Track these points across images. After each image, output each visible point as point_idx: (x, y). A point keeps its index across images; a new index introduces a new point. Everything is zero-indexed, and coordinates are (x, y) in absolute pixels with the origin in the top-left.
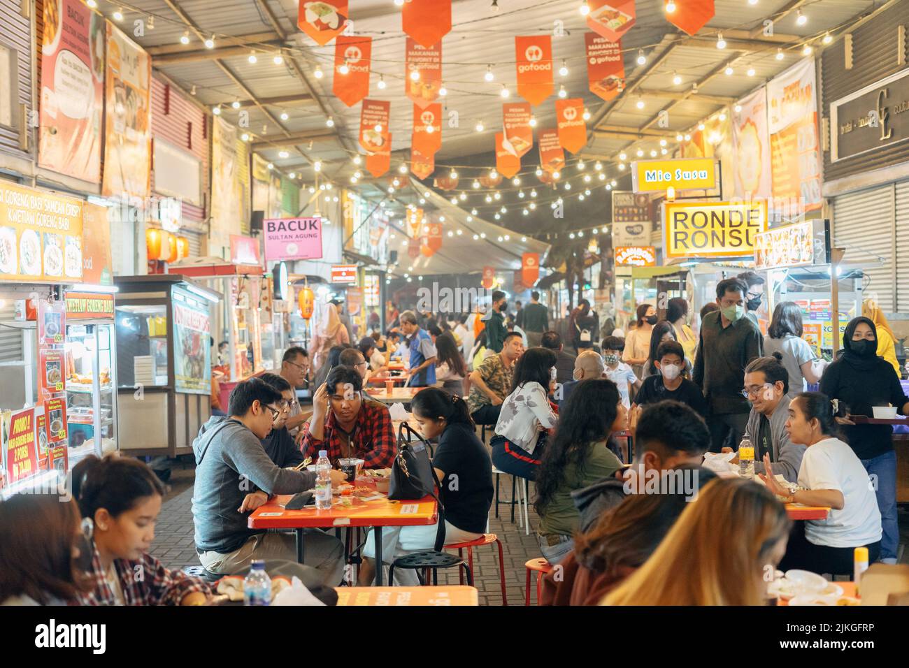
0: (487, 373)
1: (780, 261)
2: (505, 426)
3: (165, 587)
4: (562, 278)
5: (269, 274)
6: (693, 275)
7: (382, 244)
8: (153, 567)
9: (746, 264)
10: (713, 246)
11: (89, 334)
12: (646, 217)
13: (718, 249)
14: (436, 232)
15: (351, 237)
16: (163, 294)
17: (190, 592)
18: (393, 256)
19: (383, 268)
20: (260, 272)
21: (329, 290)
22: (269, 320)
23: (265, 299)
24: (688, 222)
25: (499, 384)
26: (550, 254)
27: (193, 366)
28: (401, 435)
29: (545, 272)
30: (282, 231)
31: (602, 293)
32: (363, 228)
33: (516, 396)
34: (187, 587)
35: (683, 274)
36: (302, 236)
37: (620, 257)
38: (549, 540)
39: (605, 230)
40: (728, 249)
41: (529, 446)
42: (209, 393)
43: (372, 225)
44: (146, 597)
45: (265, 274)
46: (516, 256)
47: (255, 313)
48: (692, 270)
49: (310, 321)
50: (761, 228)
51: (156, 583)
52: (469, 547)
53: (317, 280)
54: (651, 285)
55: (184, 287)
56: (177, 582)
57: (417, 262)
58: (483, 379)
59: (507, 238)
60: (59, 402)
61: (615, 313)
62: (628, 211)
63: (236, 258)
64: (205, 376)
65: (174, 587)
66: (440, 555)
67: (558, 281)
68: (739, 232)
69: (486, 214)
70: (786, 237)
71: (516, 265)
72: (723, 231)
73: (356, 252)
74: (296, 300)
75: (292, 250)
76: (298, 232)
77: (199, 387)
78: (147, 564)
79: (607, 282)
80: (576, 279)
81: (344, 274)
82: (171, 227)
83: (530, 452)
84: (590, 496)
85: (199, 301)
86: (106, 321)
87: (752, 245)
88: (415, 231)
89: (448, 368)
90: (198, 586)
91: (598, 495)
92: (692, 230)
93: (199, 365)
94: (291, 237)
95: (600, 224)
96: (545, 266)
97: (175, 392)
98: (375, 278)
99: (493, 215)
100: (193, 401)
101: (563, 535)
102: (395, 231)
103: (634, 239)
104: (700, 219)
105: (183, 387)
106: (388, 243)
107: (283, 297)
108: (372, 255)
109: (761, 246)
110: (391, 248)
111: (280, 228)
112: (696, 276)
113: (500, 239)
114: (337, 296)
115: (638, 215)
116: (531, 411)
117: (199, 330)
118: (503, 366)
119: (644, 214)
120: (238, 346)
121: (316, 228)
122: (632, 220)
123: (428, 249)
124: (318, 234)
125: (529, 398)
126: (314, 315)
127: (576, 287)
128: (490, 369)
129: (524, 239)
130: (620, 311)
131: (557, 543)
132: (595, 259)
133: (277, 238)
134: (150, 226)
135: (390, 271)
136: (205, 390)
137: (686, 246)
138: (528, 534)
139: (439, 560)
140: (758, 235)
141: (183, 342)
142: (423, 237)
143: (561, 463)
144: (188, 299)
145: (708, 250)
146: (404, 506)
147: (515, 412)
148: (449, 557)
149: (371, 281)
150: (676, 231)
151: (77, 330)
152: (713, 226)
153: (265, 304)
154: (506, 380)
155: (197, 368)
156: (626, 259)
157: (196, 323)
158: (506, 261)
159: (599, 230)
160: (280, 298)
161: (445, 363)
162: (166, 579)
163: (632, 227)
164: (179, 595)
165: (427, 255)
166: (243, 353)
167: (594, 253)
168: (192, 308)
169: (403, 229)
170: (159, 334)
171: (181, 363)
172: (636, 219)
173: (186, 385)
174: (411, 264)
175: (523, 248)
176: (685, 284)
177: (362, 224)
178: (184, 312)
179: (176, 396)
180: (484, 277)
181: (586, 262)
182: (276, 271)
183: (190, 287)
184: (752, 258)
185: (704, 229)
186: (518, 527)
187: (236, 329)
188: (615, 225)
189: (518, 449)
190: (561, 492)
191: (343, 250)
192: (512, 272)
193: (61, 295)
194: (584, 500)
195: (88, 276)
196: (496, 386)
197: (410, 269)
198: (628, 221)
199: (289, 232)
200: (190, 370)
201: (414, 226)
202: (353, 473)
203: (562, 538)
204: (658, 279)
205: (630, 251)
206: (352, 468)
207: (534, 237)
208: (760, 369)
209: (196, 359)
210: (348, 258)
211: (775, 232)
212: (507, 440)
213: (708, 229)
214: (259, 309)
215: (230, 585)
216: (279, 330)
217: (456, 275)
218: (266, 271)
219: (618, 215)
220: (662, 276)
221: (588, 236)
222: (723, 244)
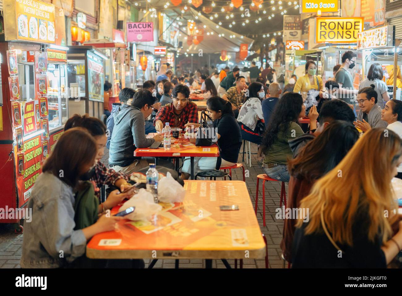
0: (230, 96)
1: (370, 45)
2: (242, 118)
3: (106, 176)
4: (258, 56)
5: (128, 49)
6: (324, 53)
7: (176, 38)
8: (101, 167)
9: (352, 47)
10: (338, 38)
11: (57, 69)
12: (299, 28)
13: (340, 39)
14: (201, 33)
15: (162, 34)
16: (83, 55)
17: (119, 179)
18: (180, 44)
19: (176, 49)
20: (125, 47)
21: (153, 58)
22: (128, 70)
23: (127, 60)
24: (327, 27)
25: (235, 101)
26: (254, 45)
27: (96, 88)
28: (202, 117)
29: (250, 53)
30: (135, 28)
31: (277, 63)
32: (168, 30)
33: (247, 104)
34: (117, 177)
35: (319, 53)
36: (144, 31)
37: (288, 45)
38: (269, 165)
39: (279, 34)
40: (345, 40)
41: (253, 127)
42: (103, 101)
43: (171, 29)
44: (98, 180)
45: (127, 48)
46: (236, 45)
47: (122, 66)
48: (324, 51)
49: (145, 72)
50: (360, 30)
51: (103, 174)
52: (230, 169)
53: (148, 53)
54: (303, 58)
55: (93, 52)
56: (112, 174)
57: (191, 47)
58: (228, 98)
59: (234, 36)
60: (44, 98)
61: (285, 72)
62: (291, 25)
63: (114, 40)
64: (101, 93)
65: (111, 176)
66: (218, 172)
67: (256, 57)
68: (350, 32)
69: (225, 25)
70: (374, 34)
71: (237, 50)
72: (343, 32)
73: (164, 41)
74: (140, 62)
75: (139, 37)
76: (143, 29)
77: (99, 98)
78: (98, 165)
79: (279, 58)
80: (265, 57)
81: (160, 50)
82: (83, 26)
83: (253, 130)
84: (297, 142)
85: (99, 59)
86: (64, 63)
87: (356, 38)
88: (191, 33)
89: (210, 94)
90: (122, 176)
91: (302, 141)
92: (328, 30)
93: (99, 88)
94: (139, 31)
95: (277, 31)
96: (250, 50)
97: (88, 100)
98: (172, 54)
99: (229, 25)
100: (96, 105)
101: (275, 163)
102: (181, 33)
103: (293, 38)
104: (332, 26)
105: (92, 98)
106: (178, 38)
107: (134, 60)
108: (171, 43)
109: (361, 38)
110: (179, 40)
111: (134, 27)
112: (326, 54)
113: (231, 37)
114: (156, 61)
115: (295, 27)
116: (254, 111)
117: (99, 72)
118: (237, 93)
119: (298, 27)
120: (115, 80)
121: (151, 27)
122: (293, 29)
123: (197, 41)
124: (152, 31)
125: (253, 105)
126: (147, 69)
127: (264, 60)
128: (231, 94)
129: (242, 37)
130: (287, 71)
131: (272, 167)
132: (273, 47)
133: (133, 31)
134: (73, 25)
135: (178, 51)
136: (101, 100)
137: (325, 38)
138: (250, 166)
139: (218, 174)
140: (359, 33)
141: (92, 77)
142: (195, 35)
143: (276, 131)
144: (94, 58)
145: (335, 40)
146: (204, 149)
147: (247, 111)
148: (222, 173)
149: (170, 55)
150: (321, 31)
151: (51, 67)
152: (338, 29)
153: (127, 62)
154: (238, 99)
155: (98, 90)
156: (291, 47)
157: (98, 69)
158: (232, 48)
159: (277, 33)
160: (133, 60)
161: (209, 91)
162: (107, 172)
163: (292, 32)
164: (114, 180)
165: (196, 44)
166: (117, 84)
167: (273, 45)
168: (96, 62)
169: (185, 32)
170: (81, 73)
171: (91, 87)
172: (294, 28)
173: (93, 97)
174: (188, 48)
175: (240, 41)
176: (320, 58)
177: (167, 29)
178: (93, 64)
179: (89, 102)
180: (222, 55)
181: (270, 49)
182: (131, 48)
183: (95, 52)
184: (356, 44)
185: (333, 30)
186: (246, 164)
187: (115, 73)
188: (284, 31)
189: (248, 128)
190: (276, 144)
191: (158, 40)
192: (235, 53)
193: (45, 50)
194: (295, 144)
195: (57, 42)
196: (234, 102)
197: (188, 50)
198: (291, 29)
199: (138, 29)
200: (95, 90)
201: (191, 30)
202: (178, 134)
203: (275, 165)
204: (307, 55)
205: (293, 43)
206: (177, 132)
207: (246, 36)
208: (364, 92)
209: (98, 86)
210: (161, 44)
211: (368, 32)
212: (243, 124)
213: (336, 30)
214: (124, 64)
215: (136, 177)
216: (132, 75)
217: (209, 54)
218: (127, 47)
219: (286, 26)
220: (309, 54)
221: (272, 36)
222: (342, 37)
